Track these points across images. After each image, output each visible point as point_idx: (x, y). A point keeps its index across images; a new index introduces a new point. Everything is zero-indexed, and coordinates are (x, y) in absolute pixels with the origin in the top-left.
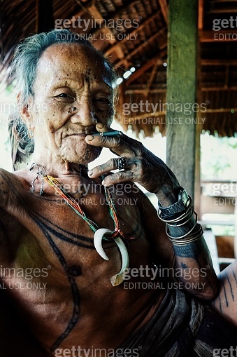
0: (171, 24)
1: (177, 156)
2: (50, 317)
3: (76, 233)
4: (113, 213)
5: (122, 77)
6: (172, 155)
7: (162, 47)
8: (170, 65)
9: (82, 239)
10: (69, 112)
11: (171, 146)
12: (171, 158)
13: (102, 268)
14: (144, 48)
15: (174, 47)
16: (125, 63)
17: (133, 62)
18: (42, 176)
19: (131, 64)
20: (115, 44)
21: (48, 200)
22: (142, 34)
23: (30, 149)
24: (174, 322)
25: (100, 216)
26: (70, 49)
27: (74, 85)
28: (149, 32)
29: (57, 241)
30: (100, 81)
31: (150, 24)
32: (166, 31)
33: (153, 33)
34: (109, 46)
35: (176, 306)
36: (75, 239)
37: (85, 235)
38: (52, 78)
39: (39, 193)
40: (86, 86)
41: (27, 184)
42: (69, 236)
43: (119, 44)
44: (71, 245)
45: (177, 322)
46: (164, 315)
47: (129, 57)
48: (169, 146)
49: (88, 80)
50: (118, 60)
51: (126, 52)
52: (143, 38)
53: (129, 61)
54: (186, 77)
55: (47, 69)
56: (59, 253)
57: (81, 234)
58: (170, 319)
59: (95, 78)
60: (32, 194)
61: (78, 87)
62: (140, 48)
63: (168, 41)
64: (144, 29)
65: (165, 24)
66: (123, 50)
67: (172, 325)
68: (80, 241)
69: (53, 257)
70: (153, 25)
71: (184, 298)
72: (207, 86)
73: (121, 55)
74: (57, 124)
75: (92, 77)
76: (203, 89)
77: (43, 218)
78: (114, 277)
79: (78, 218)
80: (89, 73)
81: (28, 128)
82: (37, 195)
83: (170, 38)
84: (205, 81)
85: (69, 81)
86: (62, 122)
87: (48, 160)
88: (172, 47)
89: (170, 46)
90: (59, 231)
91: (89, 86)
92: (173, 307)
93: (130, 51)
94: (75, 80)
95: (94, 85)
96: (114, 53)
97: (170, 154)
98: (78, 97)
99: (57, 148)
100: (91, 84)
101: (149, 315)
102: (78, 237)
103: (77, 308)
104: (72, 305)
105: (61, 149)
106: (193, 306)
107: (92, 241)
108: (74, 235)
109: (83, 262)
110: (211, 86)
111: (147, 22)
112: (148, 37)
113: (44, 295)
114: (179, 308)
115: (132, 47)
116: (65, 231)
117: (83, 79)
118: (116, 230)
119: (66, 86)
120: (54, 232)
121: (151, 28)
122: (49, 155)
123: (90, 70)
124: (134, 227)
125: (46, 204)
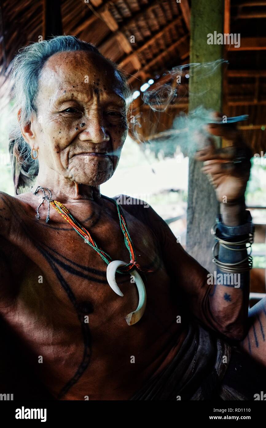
0: (194, 31)
1: (200, 178)
2: (58, 360)
3: (86, 266)
4: (128, 242)
5: (139, 90)
6: (196, 177)
7: (183, 57)
8: (192, 77)
9: (93, 272)
10: (77, 128)
11: (194, 167)
12: (194, 181)
13: (116, 305)
14: (163, 58)
15: (197, 57)
16: (142, 74)
17: (151, 73)
18: (48, 201)
19: (148, 75)
20: (131, 53)
21: (55, 229)
22: (162, 42)
23: (34, 171)
24: (197, 364)
25: (113, 247)
26: (75, 58)
27: (81, 97)
28: (169, 40)
29: (66, 274)
30: (110, 92)
31: (170, 31)
32: (188, 39)
33: (174, 41)
34: (125, 56)
35: (200, 347)
36: (86, 273)
37: (97, 268)
38: (57, 91)
39: (45, 220)
40: (95, 99)
41: (31, 210)
42: (79, 269)
43: (135, 53)
44: (81, 279)
45: (200, 365)
46: (186, 357)
47: (147, 67)
48: (192, 167)
49: (97, 92)
50: (134, 71)
51: (144, 62)
52: (163, 47)
53: (146, 72)
54: (211, 90)
55: (51, 81)
56: (67, 288)
57: (92, 267)
58: (193, 361)
59: (105, 89)
60: (37, 221)
61: (86, 99)
62: (159, 58)
63: (191, 49)
64: (164, 37)
65: (187, 31)
66: (140, 60)
67: (195, 369)
68: (91, 275)
69: (61, 292)
70: (174, 32)
71: (208, 338)
72: (234, 100)
73: (137, 66)
74: (63, 142)
75: (101, 88)
76: (231, 104)
77: (50, 248)
78: (130, 315)
79: (89, 249)
80: (98, 84)
81: (32, 148)
82: (43, 223)
83: (193, 47)
84: (232, 94)
85: (75, 94)
86: (69, 140)
87: (55, 183)
88: (195, 57)
89: (193, 55)
90: (67, 263)
91: (98, 98)
92: (196, 348)
93: (148, 61)
94: (82, 92)
95: (104, 96)
96: (130, 64)
97: (193, 176)
98: (86, 111)
99: (64, 169)
100: (101, 97)
101: (169, 358)
102: (89, 270)
103: (88, 349)
104: (82, 347)
105: (68, 171)
106: (219, 347)
107: (104, 274)
108: (84, 268)
109: (95, 298)
110: (239, 100)
111: (167, 29)
112: (168, 46)
113: (51, 335)
114: (202, 349)
115: (150, 56)
116: (74, 264)
117: (92, 90)
118: (131, 262)
119: (72, 100)
120: (62, 265)
121: (171, 35)
122: (56, 177)
123: (98, 80)
124: (152, 258)
125: (53, 233)
